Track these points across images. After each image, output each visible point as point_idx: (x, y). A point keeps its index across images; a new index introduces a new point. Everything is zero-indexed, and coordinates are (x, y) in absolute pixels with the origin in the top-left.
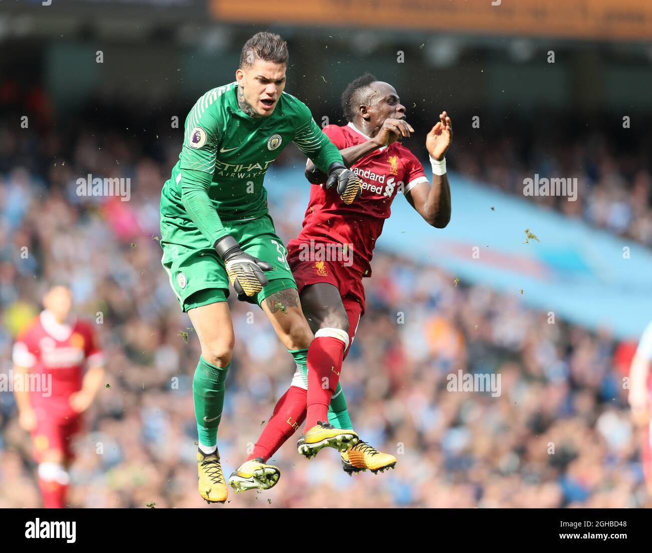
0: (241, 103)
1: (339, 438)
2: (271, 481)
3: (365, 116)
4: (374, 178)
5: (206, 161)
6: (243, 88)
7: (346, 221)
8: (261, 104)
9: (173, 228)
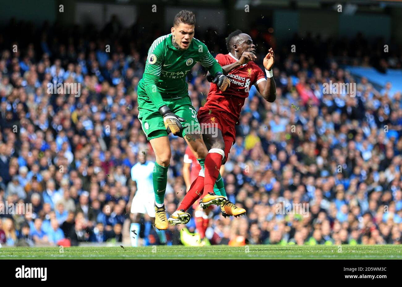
0: (173, 43)
1: (217, 199)
2: (186, 220)
3: (236, 49)
4: (240, 78)
5: (156, 70)
6: (174, 36)
7: (227, 99)
8: (182, 44)
9: (143, 102)
